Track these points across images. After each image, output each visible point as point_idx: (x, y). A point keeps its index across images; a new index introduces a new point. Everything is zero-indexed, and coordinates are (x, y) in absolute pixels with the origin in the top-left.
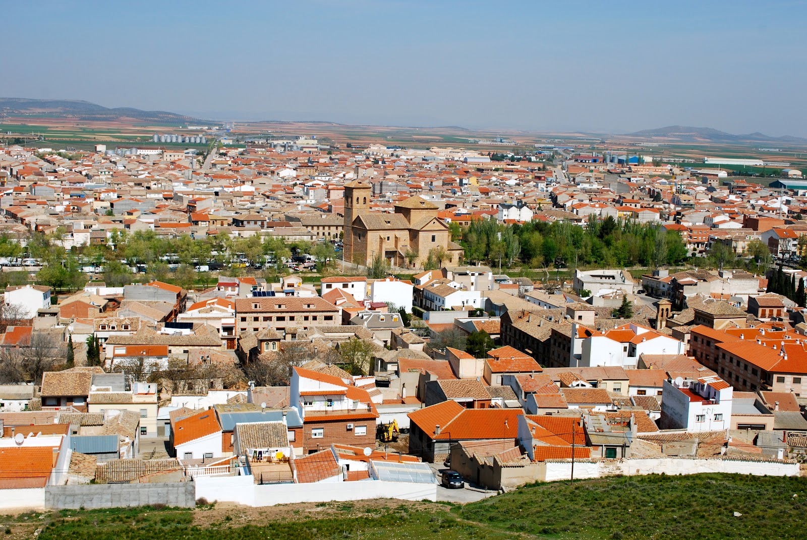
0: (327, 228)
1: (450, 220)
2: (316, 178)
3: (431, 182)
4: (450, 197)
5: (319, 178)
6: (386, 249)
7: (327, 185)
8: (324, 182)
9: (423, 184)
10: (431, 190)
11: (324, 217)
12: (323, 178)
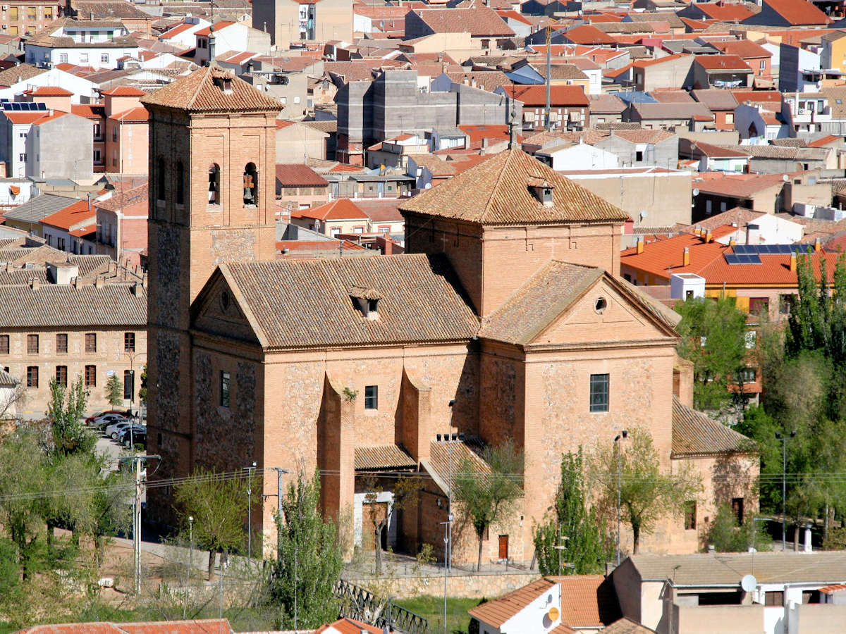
0: (77, 340)
1: (696, 286)
2: (56, 56)
3: (639, 72)
4: (723, 153)
5: (74, 57)
6: (359, 453)
7: (105, 96)
8: (94, 79)
9: (593, 84)
10: (631, 115)
11: (65, 277)
12: (94, 59)
